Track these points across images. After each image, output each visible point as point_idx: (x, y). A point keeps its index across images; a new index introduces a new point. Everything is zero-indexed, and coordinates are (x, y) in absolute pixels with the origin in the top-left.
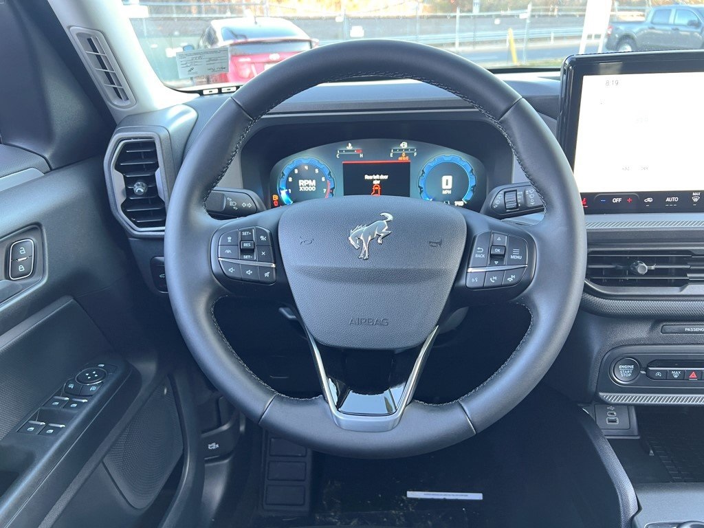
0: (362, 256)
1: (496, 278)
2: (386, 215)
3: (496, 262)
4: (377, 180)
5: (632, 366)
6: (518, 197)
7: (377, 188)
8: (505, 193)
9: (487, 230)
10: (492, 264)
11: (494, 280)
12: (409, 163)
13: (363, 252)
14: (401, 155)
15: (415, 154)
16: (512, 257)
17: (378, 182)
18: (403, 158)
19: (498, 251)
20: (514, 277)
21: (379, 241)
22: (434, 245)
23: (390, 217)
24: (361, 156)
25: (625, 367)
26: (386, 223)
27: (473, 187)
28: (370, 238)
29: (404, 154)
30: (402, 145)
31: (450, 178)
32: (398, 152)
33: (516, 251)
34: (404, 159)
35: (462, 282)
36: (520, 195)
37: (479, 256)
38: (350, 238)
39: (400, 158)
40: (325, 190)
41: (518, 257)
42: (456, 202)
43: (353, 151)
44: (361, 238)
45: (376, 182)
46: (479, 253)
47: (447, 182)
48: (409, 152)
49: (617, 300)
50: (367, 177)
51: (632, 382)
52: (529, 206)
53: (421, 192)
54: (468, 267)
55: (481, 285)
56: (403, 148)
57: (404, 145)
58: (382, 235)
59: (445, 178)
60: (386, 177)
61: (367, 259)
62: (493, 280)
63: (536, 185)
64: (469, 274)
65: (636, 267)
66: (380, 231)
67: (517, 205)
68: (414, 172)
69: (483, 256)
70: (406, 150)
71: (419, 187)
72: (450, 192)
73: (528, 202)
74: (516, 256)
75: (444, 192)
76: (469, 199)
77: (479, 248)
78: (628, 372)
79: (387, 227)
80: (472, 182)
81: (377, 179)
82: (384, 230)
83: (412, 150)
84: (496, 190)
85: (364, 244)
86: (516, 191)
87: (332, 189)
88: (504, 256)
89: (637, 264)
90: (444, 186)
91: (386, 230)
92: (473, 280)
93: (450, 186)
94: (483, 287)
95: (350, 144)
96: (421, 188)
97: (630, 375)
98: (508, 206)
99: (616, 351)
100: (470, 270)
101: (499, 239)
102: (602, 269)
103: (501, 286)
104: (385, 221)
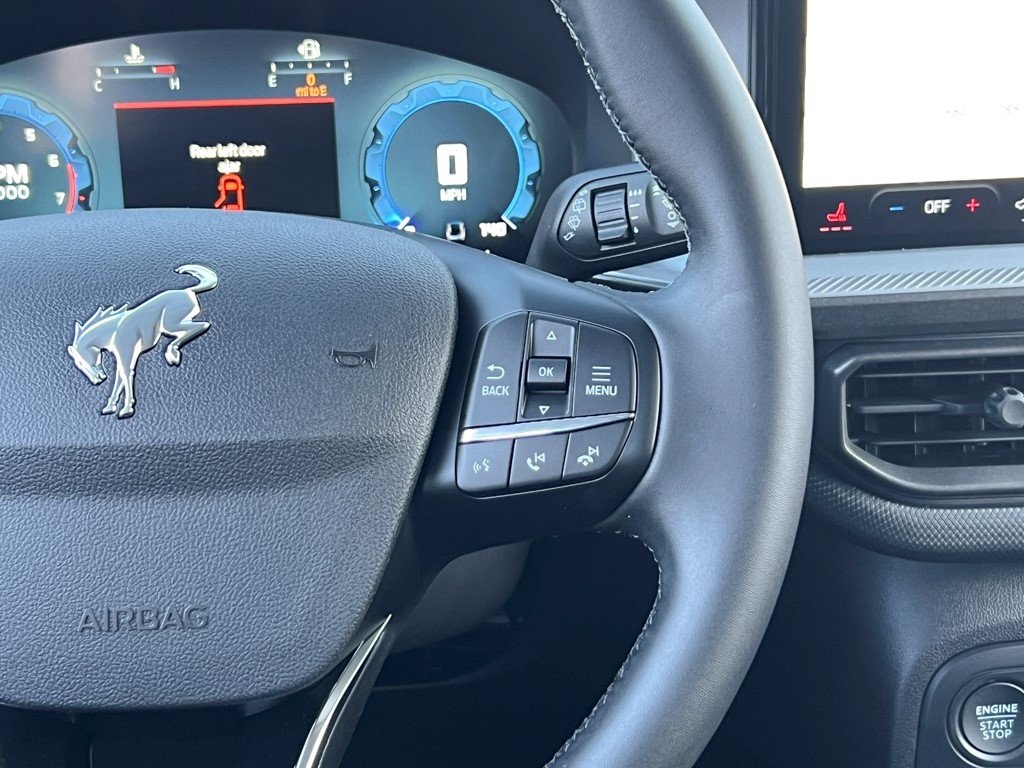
0: (111, 406)
1: (542, 458)
2: (197, 270)
3: (544, 409)
4: (233, 159)
5: (1014, 707)
6: (630, 206)
7: (231, 186)
8: (594, 194)
9: (517, 309)
10: (530, 416)
11: (539, 463)
12: (330, 106)
13: (116, 392)
14: (302, 81)
15: (348, 77)
16: (589, 391)
17: (236, 167)
18: (311, 92)
19: (546, 374)
20: (597, 451)
21: (171, 357)
22: (349, 360)
23: (208, 278)
24: (175, 84)
25: (994, 709)
26: (193, 298)
27: (533, 178)
28: (138, 348)
29: (311, 78)
30: (302, 49)
31: (460, 151)
32: (292, 71)
33: (601, 371)
34: (314, 92)
35: (446, 475)
36: (636, 199)
37: (494, 392)
38: (73, 351)
39: (299, 91)
40: (61, 196)
41: (608, 391)
42: (482, 226)
43: (147, 69)
44: (111, 347)
45: (228, 168)
46: (493, 382)
47: (453, 165)
48: (328, 70)
49: (952, 507)
50: (197, 152)
51: (1015, 754)
52: (664, 232)
53: (374, 195)
54: (461, 430)
55: (501, 481)
56: (307, 58)
57: (310, 49)
58: (181, 335)
59: (444, 152)
60: (259, 151)
61: (128, 416)
62: (535, 467)
63: (655, 167)
64: (464, 449)
65: (999, 405)
66: (175, 321)
67: (630, 229)
68: (349, 133)
69: (505, 390)
70: (316, 64)
71: (367, 179)
72: (462, 195)
73: (660, 221)
74: (600, 387)
75: (447, 196)
76: (522, 215)
77: (492, 368)
78: (1004, 724)
79: (196, 310)
80: (530, 163)
81: (229, 157)
82: (187, 320)
83: (335, 64)
84: (571, 183)
85: (120, 366)
86: (624, 186)
87: (86, 193)
88: (565, 386)
89: (1001, 398)
90: (444, 177)
91: (194, 319)
92: (476, 468)
93: (461, 176)
94: (507, 489)
95: (135, 49)
96: (372, 183)
97: (1008, 733)
98: (605, 233)
99: (964, 662)
100: (468, 436)
101: (552, 337)
102: (910, 415)
103: (561, 481)
104: (190, 292)
